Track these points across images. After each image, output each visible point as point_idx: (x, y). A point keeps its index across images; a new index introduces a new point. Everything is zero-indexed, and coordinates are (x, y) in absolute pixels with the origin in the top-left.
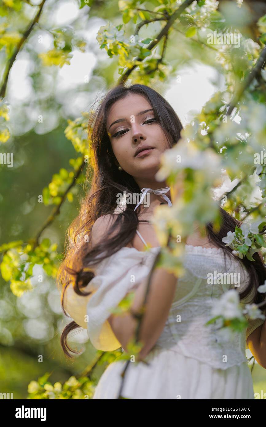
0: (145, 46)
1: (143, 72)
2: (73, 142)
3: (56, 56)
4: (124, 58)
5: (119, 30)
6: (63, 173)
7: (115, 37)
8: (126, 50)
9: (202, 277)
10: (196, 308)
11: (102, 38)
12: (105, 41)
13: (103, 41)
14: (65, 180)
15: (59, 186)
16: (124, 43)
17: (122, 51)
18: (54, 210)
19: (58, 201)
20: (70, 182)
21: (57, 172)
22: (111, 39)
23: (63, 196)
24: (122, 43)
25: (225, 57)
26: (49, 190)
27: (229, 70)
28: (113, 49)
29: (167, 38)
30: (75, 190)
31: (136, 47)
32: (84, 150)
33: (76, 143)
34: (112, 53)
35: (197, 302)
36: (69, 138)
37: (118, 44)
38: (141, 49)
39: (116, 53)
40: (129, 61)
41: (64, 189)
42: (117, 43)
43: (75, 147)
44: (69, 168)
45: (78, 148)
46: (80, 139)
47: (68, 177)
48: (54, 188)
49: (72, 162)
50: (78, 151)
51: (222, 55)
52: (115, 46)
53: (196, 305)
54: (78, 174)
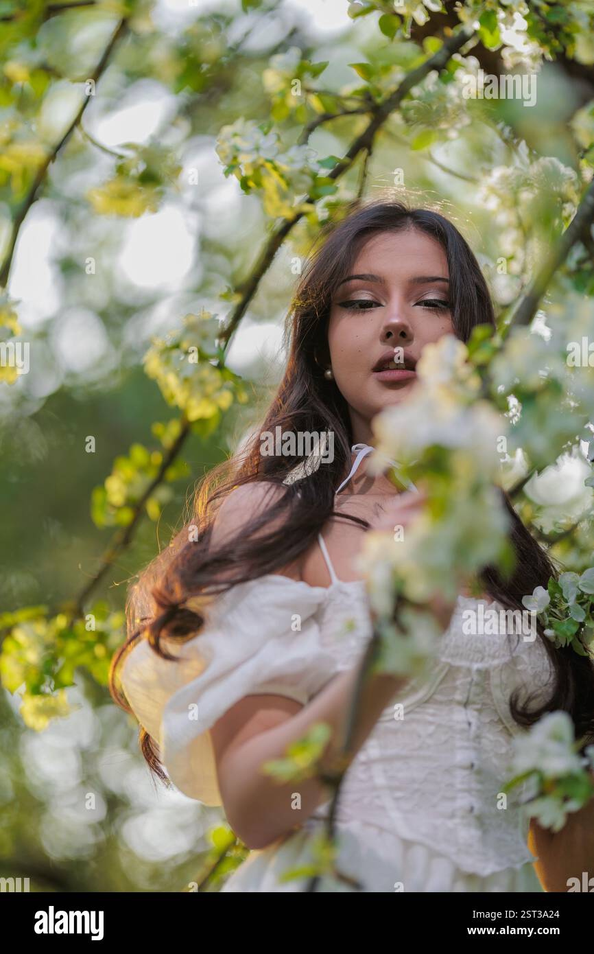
0: (324, 172)
1: (317, 230)
2: (161, 383)
3: (124, 196)
4: (275, 197)
5: (266, 134)
6: (138, 453)
7: (257, 149)
8: (282, 176)
9: (449, 660)
10: (432, 728)
11: (228, 151)
12: (235, 158)
13: (231, 157)
14: (142, 470)
15: (129, 483)
16: (278, 163)
17: (272, 182)
18: (118, 537)
19: (126, 516)
20: (151, 476)
21: (125, 452)
22: (248, 152)
23: (137, 507)
24: (271, 162)
25: (499, 196)
26: (105, 491)
27: (509, 225)
28: (253, 176)
29: (370, 154)
30: (163, 494)
31: (302, 172)
32: (187, 401)
33: (167, 385)
34: (251, 184)
35: (433, 715)
36: (151, 376)
37: (262, 166)
38: (314, 176)
39: (259, 184)
40: (287, 203)
41: (139, 490)
42: (261, 161)
43: (166, 393)
44: (151, 443)
45: (172, 397)
46: (178, 374)
47: (150, 463)
48: (116, 488)
49: (158, 429)
50: (172, 403)
51: (492, 190)
52: (257, 168)
53: (431, 723)
54: (171, 457)
